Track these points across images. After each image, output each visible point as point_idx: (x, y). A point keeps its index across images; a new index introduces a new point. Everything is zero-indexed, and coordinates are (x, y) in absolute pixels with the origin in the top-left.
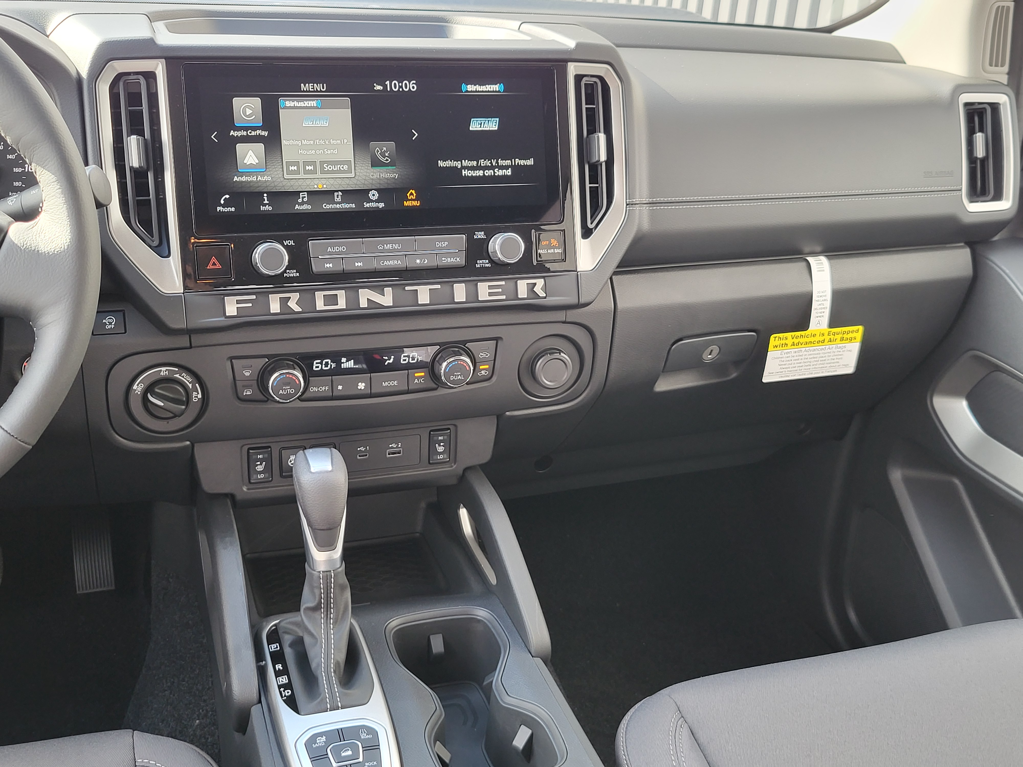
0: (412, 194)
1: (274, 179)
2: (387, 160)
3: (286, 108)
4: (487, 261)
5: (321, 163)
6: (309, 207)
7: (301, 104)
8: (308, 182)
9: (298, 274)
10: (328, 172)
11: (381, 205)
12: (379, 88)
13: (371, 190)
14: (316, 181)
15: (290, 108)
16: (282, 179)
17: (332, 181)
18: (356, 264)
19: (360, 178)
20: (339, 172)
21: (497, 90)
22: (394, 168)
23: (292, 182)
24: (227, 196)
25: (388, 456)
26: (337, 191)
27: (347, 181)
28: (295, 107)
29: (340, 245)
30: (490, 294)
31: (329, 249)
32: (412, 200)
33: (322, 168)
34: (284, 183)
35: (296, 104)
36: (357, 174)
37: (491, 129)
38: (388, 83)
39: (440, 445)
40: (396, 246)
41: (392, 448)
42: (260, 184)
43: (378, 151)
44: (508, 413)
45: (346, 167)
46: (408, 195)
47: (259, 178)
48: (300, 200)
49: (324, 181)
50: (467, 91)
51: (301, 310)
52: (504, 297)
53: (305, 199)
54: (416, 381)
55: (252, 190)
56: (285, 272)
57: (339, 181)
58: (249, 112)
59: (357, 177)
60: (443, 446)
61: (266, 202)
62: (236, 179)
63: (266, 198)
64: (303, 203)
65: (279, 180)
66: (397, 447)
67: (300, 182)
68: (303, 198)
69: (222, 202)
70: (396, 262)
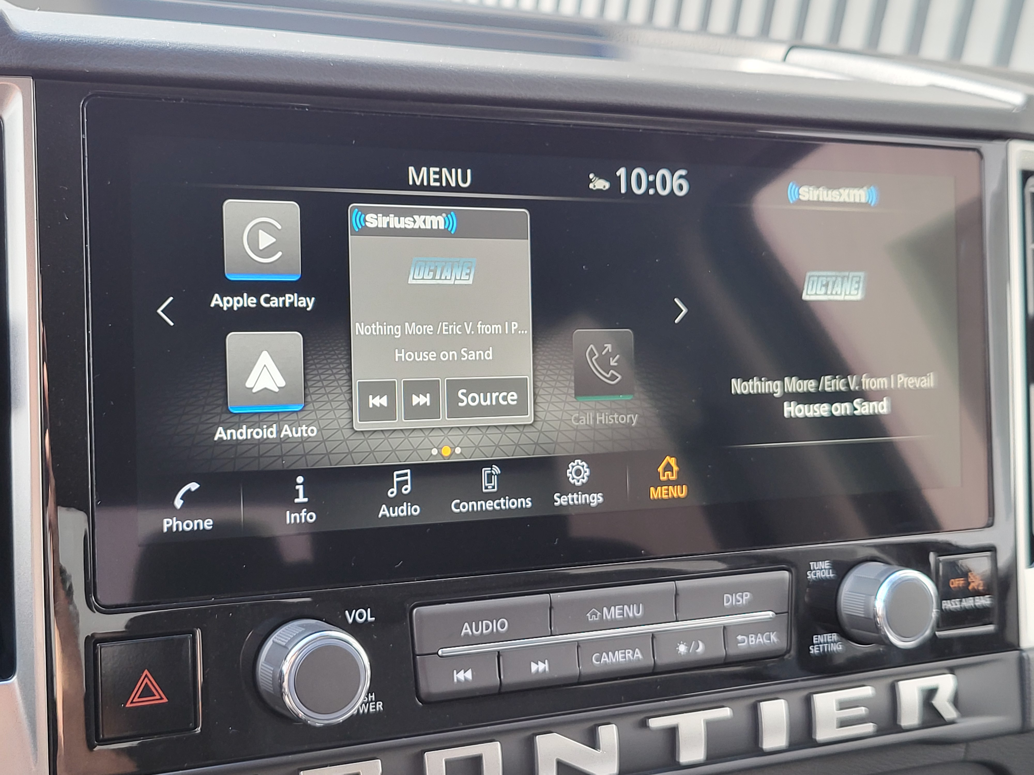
0: (668, 468)
1: (326, 434)
2: (613, 378)
3: (366, 231)
4: (835, 636)
5: (454, 386)
6: (415, 510)
7: (406, 223)
8: (416, 439)
9: (380, 705)
10: (469, 411)
11: (596, 499)
12: (600, 184)
13: (573, 459)
14: (436, 437)
15: (377, 232)
16: (347, 433)
17: (476, 437)
18: (534, 667)
19: (546, 427)
20: (497, 410)
21: (863, 200)
22: (629, 397)
23: (374, 442)
24: (194, 486)
26: (489, 464)
27: (515, 435)
28: (389, 232)
29: (493, 615)
30: (843, 723)
31: (466, 630)
32: (669, 483)
33: (453, 400)
34: (352, 445)
35: (394, 222)
36: (541, 415)
37: (848, 298)
38: (622, 172)
40: (632, 612)
42: (286, 448)
43: (592, 354)
45: (512, 398)
46: (660, 469)
47: (286, 431)
48: (392, 493)
49: (456, 437)
50: (799, 202)
52: (869, 728)
53: (407, 489)
55: (264, 464)
57: (495, 436)
58: (265, 240)
59: (539, 425)
61: (301, 499)
62: (220, 434)
63: (300, 488)
64: (399, 500)
65: (339, 436)
67: (395, 441)
68: (401, 484)
69: (178, 503)
70: (629, 654)
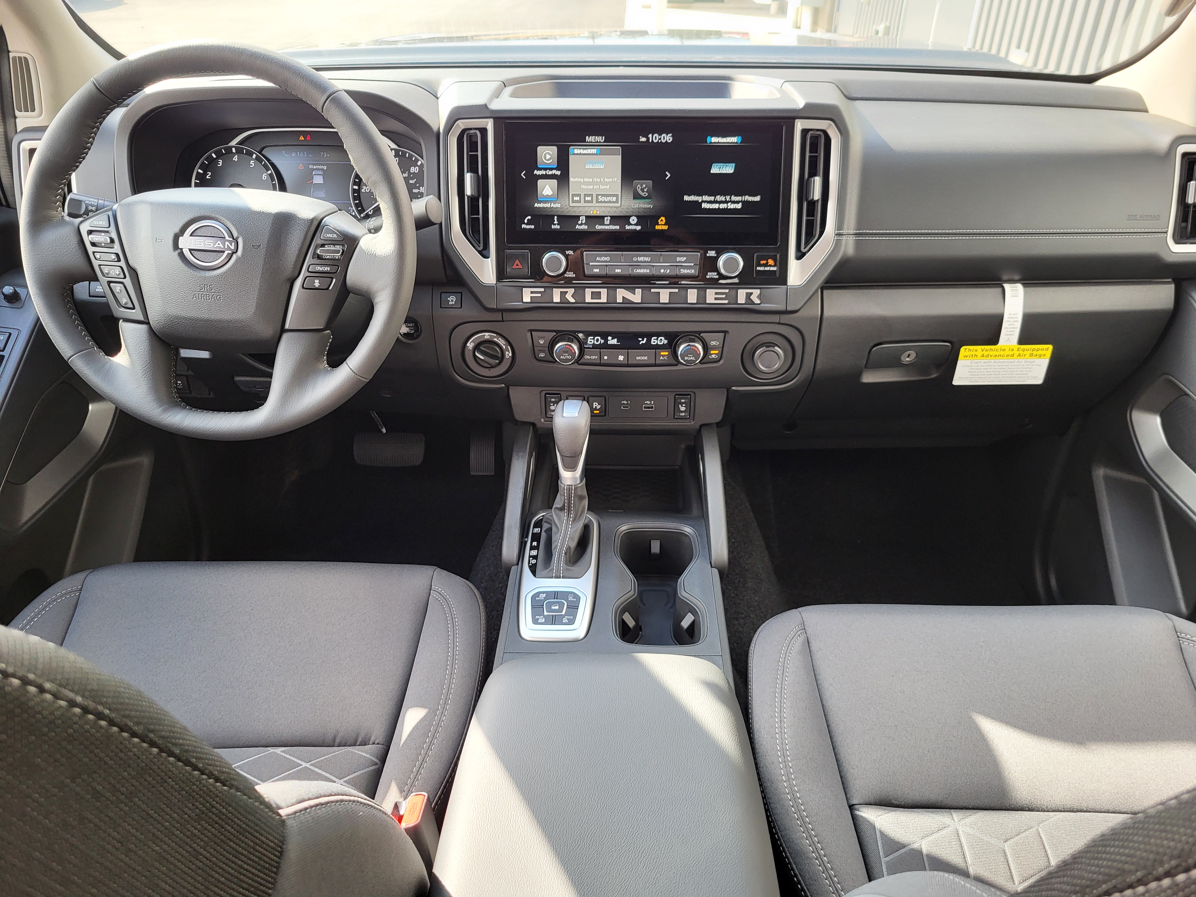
0: (662, 220)
1: (563, 206)
2: (645, 194)
3: (574, 154)
4: (716, 273)
5: (597, 195)
6: (586, 227)
7: (585, 152)
8: (586, 209)
9: (574, 275)
10: (601, 202)
11: (639, 228)
12: (643, 139)
13: (632, 216)
14: (592, 209)
15: (577, 154)
16: (568, 206)
17: (603, 209)
18: (616, 271)
19: (624, 207)
20: (610, 202)
21: (735, 141)
22: (650, 200)
23: (575, 209)
24: (529, 217)
25: (644, 409)
26: (607, 216)
27: (615, 209)
28: (580, 154)
29: (605, 256)
30: (716, 299)
31: (598, 259)
32: (662, 225)
33: (597, 199)
34: (569, 210)
35: (582, 151)
36: (623, 204)
37: (728, 172)
38: (650, 136)
39: (682, 406)
40: (647, 259)
41: (647, 404)
42: (552, 209)
43: (639, 188)
44: (734, 388)
45: (614, 199)
46: (659, 221)
47: (552, 205)
48: (580, 222)
49: (598, 209)
50: (711, 143)
51: (574, 301)
52: (726, 302)
53: (584, 222)
54: (661, 358)
55: (547, 213)
56: (564, 272)
57: (609, 209)
58: (548, 157)
59: (622, 207)
60: (685, 406)
61: (556, 222)
62: (536, 205)
63: (556, 220)
64: (582, 224)
65: (566, 207)
66: (651, 404)
67: (581, 209)
68: (582, 220)
69: (526, 221)
70: (645, 270)
